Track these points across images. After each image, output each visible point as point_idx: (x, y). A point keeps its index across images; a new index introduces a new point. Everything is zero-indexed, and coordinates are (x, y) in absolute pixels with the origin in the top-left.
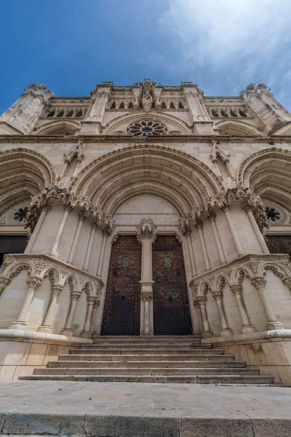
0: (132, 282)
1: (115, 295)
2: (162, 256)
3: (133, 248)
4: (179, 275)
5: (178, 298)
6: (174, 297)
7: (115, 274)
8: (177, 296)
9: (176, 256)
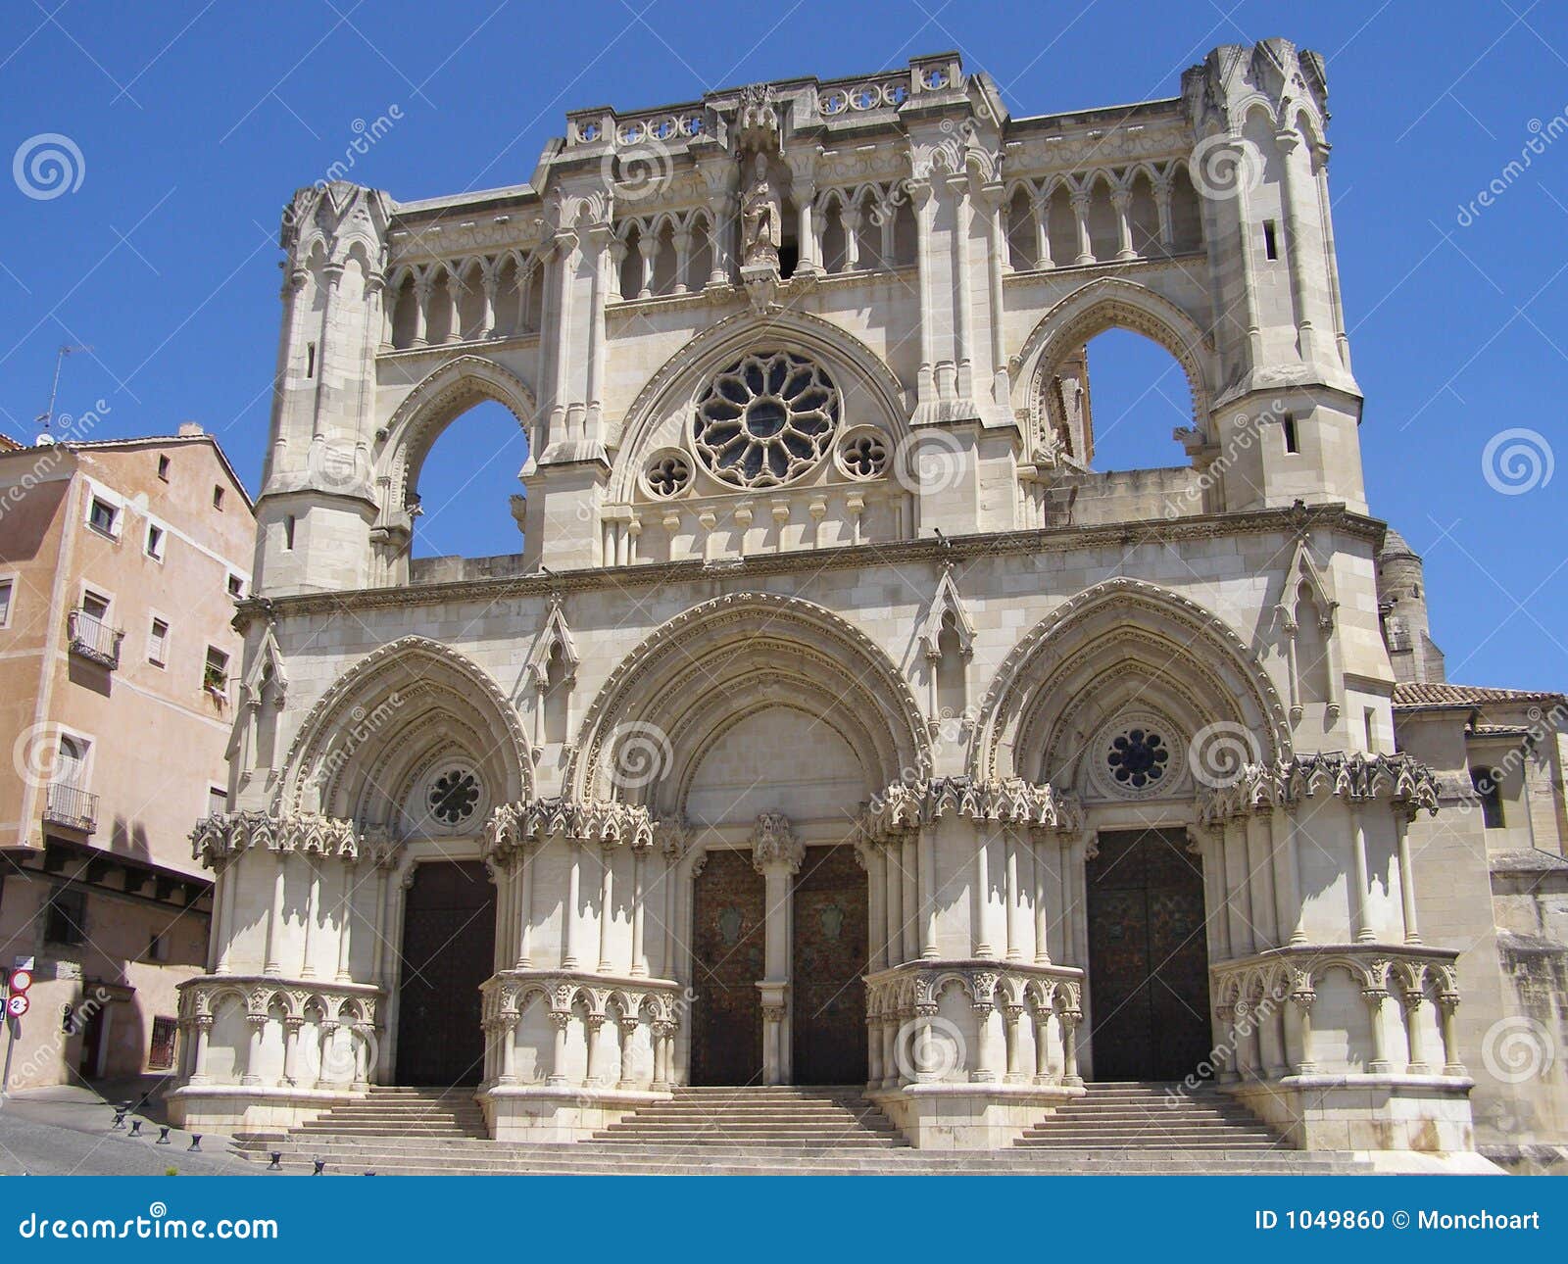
0: (748, 975)
1: (714, 1006)
2: (819, 906)
3: (746, 886)
4: (856, 957)
5: (849, 1009)
6: (841, 1006)
7: (708, 958)
8: (847, 1005)
9: (851, 907)
